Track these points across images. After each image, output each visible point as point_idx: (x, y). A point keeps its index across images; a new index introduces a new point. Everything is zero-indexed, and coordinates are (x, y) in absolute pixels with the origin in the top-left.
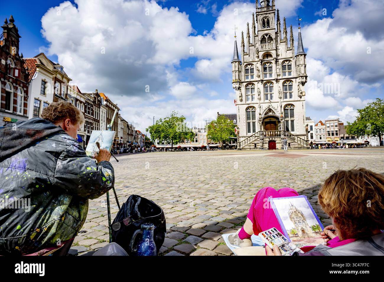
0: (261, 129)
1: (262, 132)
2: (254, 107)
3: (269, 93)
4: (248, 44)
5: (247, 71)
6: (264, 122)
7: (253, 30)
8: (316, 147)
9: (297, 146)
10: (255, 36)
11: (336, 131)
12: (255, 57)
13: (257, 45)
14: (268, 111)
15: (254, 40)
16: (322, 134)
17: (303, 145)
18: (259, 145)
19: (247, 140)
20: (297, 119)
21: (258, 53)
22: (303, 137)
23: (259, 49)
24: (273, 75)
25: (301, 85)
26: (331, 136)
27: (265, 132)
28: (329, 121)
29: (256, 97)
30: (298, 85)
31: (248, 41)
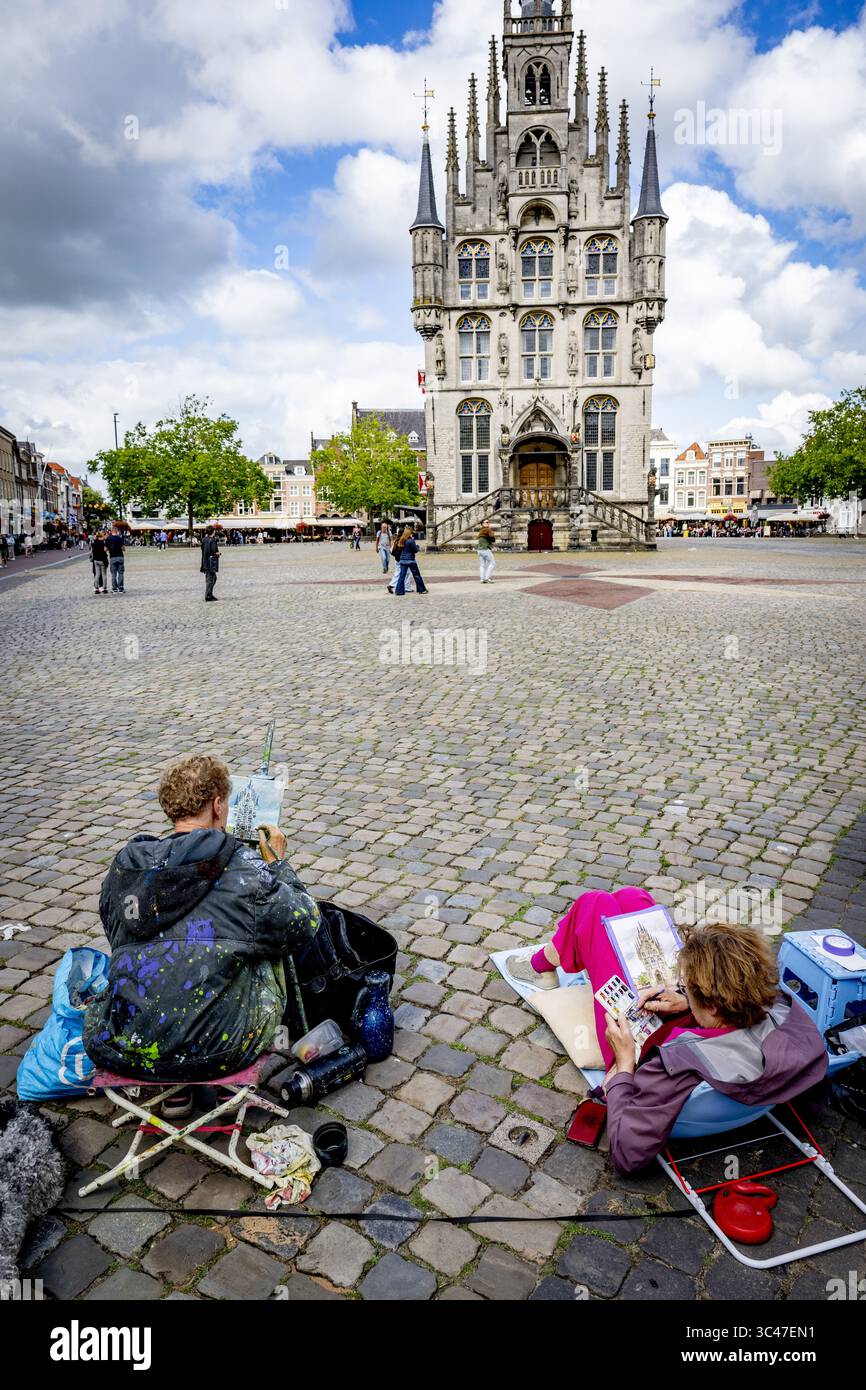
0: (506, 480)
1: (510, 490)
2: (484, 403)
3: (537, 352)
4: (472, 163)
5: (464, 265)
6: (517, 457)
7: (492, 108)
8: (675, 532)
9: (618, 540)
10: (496, 134)
11: (740, 480)
12: (493, 215)
13: (503, 169)
14: (531, 419)
15: (492, 148)
16: (696, 488)
17: (635, 535)
18: (500, 536)
19: (460, 520)
20: (623, 449)
21: (507, 200)
22: (636, 512)
23: (510, 188)
24: (554, 286)
25: (642, 332)
26: (723, 496)
27: (518, 493)
28: (722, 444)
29: (493, 365)
30: (635, 331)
31: (471, 149)
